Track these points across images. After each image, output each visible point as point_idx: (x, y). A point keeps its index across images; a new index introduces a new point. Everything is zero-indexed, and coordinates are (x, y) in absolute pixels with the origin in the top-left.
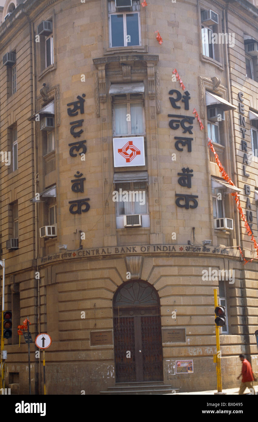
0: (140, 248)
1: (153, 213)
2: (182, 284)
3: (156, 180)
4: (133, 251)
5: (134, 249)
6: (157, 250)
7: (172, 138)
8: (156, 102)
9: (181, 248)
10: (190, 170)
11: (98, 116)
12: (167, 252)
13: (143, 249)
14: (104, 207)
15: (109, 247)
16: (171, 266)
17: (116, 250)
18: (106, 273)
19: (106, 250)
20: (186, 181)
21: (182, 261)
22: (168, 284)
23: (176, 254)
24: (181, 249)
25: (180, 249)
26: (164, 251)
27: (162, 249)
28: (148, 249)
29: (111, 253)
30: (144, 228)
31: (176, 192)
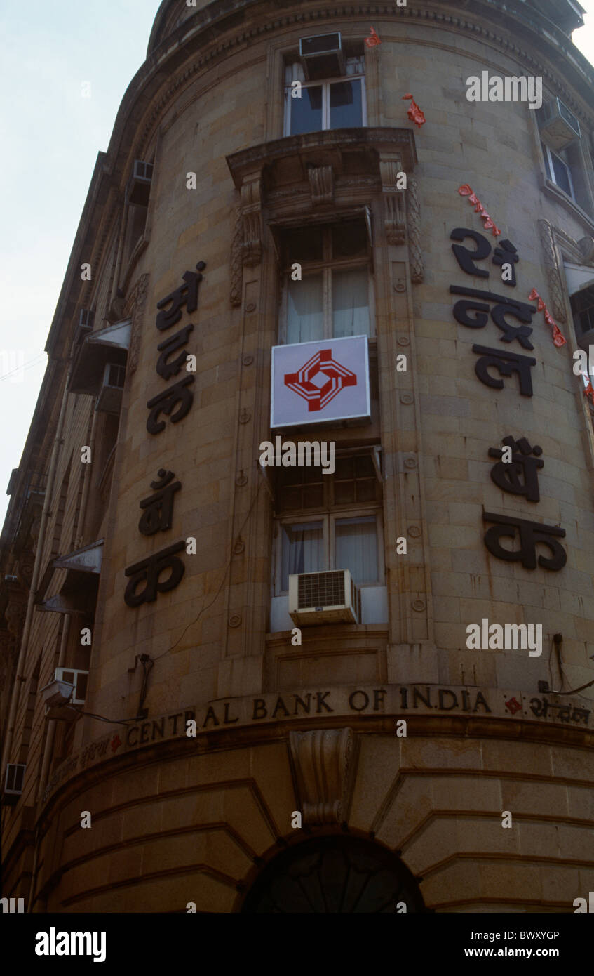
0: (346, 697)
1: (399, 570)
2: (522, 853)
3: (411, 464)
4: (319, 711)
5: (321, 702)
6: (415, 707)
7: (464, 350)
8: (410, 251)
9: (513, 700)
10: (532, 447)
11: (236, 304)
12: (453, 712)
13: (359, 701)
14: (229, 559)
15: (231, 698)
16: (473, 773)
17: (256, 709)
18: (216, 806)
19: (219, 711)
20: (521, 479)
21: (520, 756)
22: (461, 851)
23: (491, 726)
24: (513, 705)
25: (508, 705)
26: (442, 708)
27: (434, 701)
28: (377, 700)
29: (237, 720)
30: (366, 626)
31: (485, 507)
